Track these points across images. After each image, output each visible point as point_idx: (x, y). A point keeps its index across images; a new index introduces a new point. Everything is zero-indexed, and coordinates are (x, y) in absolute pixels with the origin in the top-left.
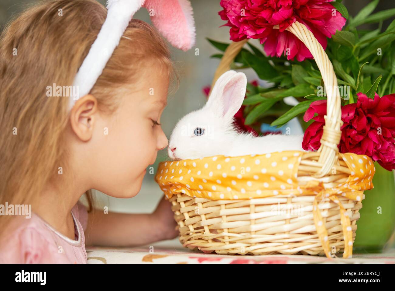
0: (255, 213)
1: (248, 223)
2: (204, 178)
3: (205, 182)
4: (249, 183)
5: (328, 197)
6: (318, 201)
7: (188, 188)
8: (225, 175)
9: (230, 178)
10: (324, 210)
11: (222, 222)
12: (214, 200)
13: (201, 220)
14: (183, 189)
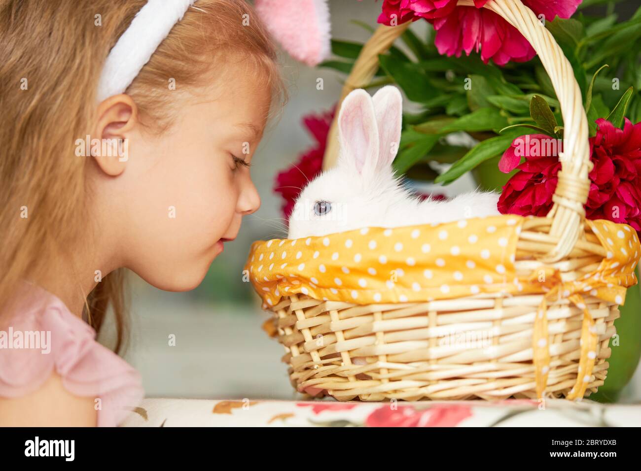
0: (438, 325)
1: (423, 344)
2: (345, 265)
3: (347, 272)
4: (428, 273)
5: (567, 297)
6: (549, 304)
7: (313, 284)
8: (383, 259)
9: (394, 265)
10: (558, 320)
11: (377, 343)
12: (362, 303)
13: (336, 342)
14: (304, 286)
